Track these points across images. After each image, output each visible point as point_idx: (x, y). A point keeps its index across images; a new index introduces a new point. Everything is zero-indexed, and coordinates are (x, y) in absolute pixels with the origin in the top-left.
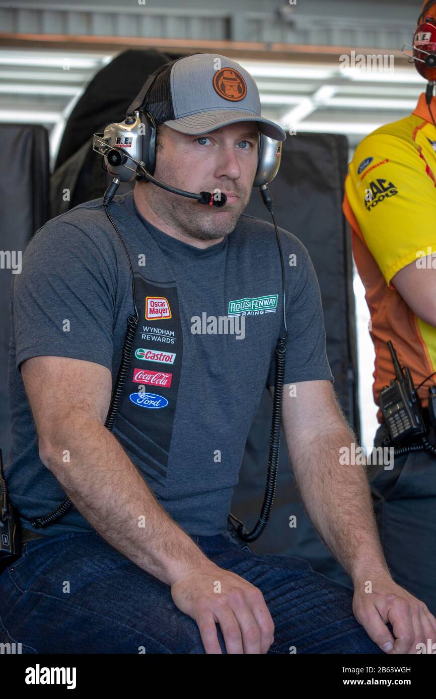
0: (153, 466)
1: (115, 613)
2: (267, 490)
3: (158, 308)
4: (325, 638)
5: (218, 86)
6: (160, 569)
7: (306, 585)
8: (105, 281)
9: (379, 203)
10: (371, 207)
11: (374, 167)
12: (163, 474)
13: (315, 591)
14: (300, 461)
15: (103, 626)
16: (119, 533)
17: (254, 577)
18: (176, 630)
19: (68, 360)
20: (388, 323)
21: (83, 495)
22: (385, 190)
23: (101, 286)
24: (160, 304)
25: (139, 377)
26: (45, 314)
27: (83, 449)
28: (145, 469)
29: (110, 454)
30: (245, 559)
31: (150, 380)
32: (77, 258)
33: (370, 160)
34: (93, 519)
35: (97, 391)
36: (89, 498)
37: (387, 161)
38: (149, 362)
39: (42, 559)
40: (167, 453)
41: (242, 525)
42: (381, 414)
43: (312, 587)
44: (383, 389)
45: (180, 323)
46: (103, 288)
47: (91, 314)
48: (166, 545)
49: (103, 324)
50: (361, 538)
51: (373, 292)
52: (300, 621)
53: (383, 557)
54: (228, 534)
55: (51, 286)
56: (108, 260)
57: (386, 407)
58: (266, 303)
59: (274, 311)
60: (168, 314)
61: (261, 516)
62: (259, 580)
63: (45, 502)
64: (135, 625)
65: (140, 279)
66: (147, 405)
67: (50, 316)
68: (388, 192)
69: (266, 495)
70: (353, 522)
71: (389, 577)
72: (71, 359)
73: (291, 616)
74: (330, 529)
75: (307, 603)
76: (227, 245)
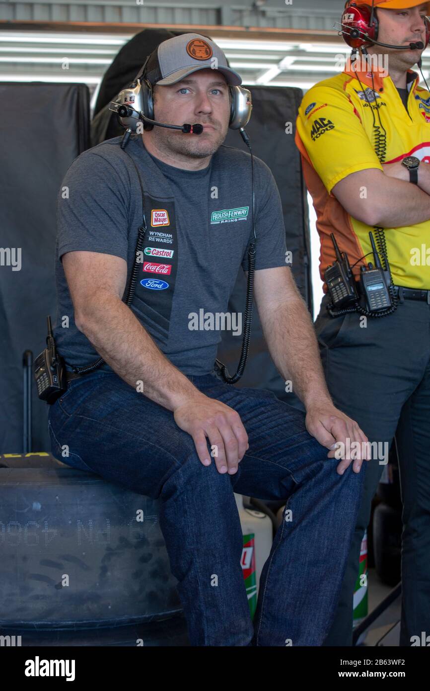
0: (159, 331)
1: (135, 430)
2: (242, 354)
3: (160, 217)
4: (286, 447)
5: (190, 51)
6: (165, 401)
7: (272, 410)
8: (122, 197)
9: (321, 135)
10: (315, 138)
11: (317, 110)
12: (166, 336)
13: (279, 414)
14: (267, 324)
15: (126, 440)
16: (135, 376)
17: (235, 403)
18: (178, 442)
19: (95, 253)
20: (330, 221)
21: (108, 350)
22: (326, 125)
23: (119, 200)
24: (161, 215)
25: (148, 268)
26: (79, 220)
27: (106, 317)
28: (153, 333)
29: (126, 320)
30: (228, 391)
31: (155, 270)
32: (102, 179)
33: (314, 104)
34: (116, 367)
35: (116, 276)
36: (112, 352)
37: (326, 105)
38: (155, 257)
39: (82, 393)
40: (169, 321)
41: (224, 367)
42: (326, 286)
43: (277, 411)
44: (328, 268)
45: (176, 228)
46: (121, 202)
47: (112, 220)
48: (169, 383)
49: (121, 228)
50: (311, 377)
51: (318, 200)
52: (269, 435)
53: (327, 390)
54: (214, 373)
55: (83, 200)
56: (124, 181)
57: (329, 280)
58: (239, 213)
59: (246, 219)
60: (167, 222)
61: (238, 372)
62: (239, 406)
63: (82, 355)
64: (149, 439)
65: (148, 196)
66: (154, 288)
67: (82, 222)
68: (327, 127)
69: (242, 358)
70: (305, 366)
71: (331, 404)
72: (98, 253)
73: (262, 432)
74: (289, 371)
75: (273, 423)
76: (211, 170)
